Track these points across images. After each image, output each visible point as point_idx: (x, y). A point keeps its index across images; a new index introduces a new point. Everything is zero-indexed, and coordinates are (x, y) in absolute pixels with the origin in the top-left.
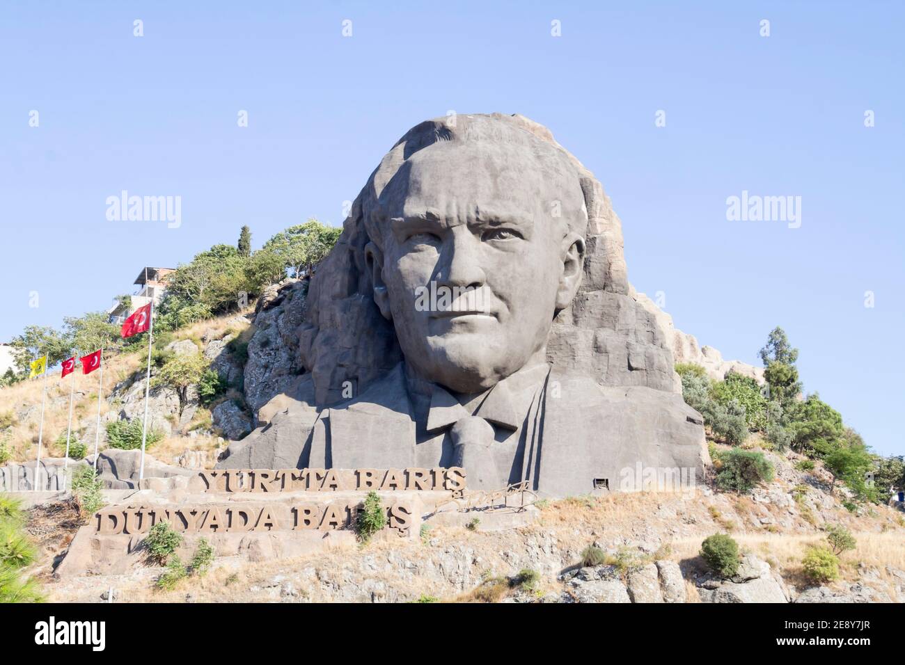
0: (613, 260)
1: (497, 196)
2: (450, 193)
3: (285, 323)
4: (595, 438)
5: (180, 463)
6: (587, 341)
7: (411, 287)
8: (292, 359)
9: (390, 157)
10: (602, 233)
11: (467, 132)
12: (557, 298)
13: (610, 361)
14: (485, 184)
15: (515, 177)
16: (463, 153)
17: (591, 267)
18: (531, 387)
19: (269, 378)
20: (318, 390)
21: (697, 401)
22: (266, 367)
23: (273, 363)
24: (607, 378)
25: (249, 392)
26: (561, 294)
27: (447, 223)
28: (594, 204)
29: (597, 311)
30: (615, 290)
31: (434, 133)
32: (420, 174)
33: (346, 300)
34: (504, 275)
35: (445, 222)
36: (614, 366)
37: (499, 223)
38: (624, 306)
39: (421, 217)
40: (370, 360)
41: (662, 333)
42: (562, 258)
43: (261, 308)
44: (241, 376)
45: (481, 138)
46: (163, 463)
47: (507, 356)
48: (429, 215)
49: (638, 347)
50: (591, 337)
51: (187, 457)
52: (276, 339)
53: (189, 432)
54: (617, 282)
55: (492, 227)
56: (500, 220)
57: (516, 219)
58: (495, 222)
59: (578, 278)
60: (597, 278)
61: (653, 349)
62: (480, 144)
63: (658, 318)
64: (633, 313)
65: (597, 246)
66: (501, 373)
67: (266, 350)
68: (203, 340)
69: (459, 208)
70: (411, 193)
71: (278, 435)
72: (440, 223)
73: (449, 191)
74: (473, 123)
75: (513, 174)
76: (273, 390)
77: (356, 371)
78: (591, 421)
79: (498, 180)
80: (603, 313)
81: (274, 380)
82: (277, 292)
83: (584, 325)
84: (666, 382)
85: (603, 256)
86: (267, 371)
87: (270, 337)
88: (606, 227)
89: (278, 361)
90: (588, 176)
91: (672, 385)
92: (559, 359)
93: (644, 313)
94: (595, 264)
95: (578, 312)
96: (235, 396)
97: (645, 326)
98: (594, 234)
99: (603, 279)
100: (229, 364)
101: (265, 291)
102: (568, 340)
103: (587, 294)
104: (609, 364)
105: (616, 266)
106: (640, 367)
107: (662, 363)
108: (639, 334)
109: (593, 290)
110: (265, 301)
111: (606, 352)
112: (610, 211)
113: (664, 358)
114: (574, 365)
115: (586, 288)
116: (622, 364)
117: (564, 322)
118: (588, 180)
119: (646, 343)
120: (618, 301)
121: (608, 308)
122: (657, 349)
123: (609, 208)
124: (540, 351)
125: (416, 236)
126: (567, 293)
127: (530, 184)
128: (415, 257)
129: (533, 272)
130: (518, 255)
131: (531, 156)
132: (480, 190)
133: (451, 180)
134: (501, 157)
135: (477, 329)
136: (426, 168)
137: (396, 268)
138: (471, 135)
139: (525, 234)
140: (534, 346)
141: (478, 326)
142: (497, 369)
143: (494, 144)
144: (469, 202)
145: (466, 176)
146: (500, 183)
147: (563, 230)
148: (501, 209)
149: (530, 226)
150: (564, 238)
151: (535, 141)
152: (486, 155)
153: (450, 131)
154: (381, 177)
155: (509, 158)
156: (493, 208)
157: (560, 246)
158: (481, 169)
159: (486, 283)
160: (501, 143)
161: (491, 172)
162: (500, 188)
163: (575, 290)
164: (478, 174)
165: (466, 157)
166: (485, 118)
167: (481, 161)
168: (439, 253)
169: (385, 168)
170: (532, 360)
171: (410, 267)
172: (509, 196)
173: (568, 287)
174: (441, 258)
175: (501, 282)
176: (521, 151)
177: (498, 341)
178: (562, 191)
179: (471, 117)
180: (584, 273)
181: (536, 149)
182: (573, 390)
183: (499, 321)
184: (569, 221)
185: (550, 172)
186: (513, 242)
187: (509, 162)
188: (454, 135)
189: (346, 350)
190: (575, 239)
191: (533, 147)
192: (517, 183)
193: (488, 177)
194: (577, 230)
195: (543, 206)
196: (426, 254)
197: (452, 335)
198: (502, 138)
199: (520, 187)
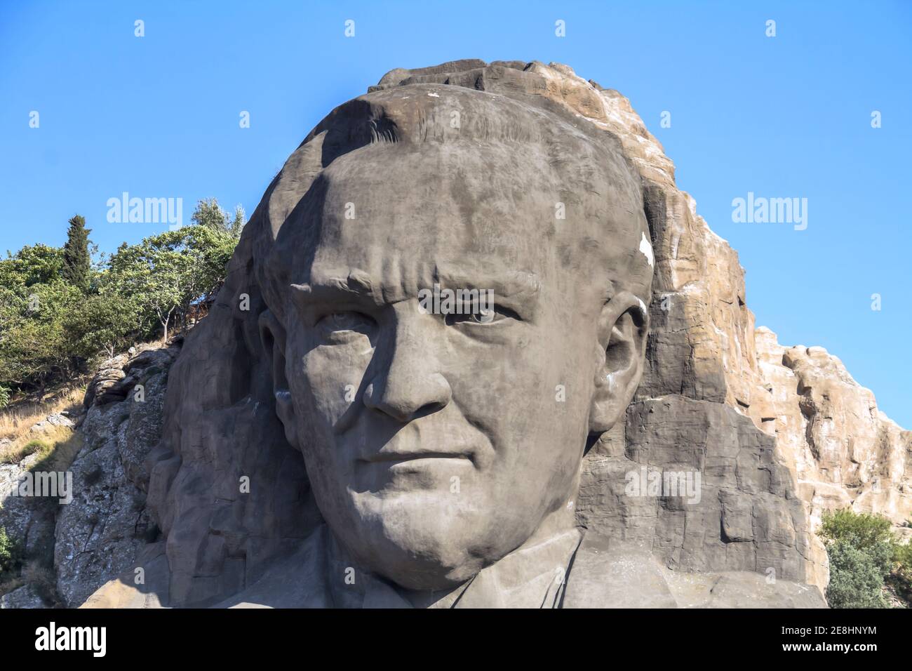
0: (699, 340)
1: (471, 247)
2: (390, 243)
3: (130, 439)
7: (325, 405)
8: (140, 507)
9: (296, 161)
10: (681, 287)
11: (424, 127)
12: (592, 412)
13: (688, 525)
14: (451, 227)
15: (506, 210)
16: (416, 167)
17: (658, 353)
18: (542, 576)
19: (98, 544)
20: (175, 577)
21: (851, 596)
22: (93, 522)
23: (107, 515)
24: (682, 557)
25: (61, 568)
26: (600, 406)
27: (385, 298)
28: (667, 236)
29: (667, 433)
30: (700, 394)
31: (369, 124)
32: (341, 205)
34: (484, 387)
35: (381, 295)
36: (696, 535)
38: (717, 424)
39: (340, 286)
41: (787, 471)
42: (602, 341)
43: (94, 400)
44: (49, 538)
45: (449, 137)
47: (491, 528)
48: (352, 282)
49: (740, 499)
52: (114, 467)
54: (704, 381)
57: (504, 288)
59: (633, 373)
60: (669, 371)
61: (768, 502)
62: (447, 149)
63: (779, 444)
64: (734, 436)
65: (669, 313)
66: (484, 555)
67: (95, 490)
69: (404, 271)
70: (325, 240)
72: (372, 297)
73: (388, 240)
74: (436, 109)
75: (502, 205)
76: (105, 566)
77: (243, 541)
79: (474, 219)
80: (678, 436)
81: (106, 549)
82: (123, 369)
83: (644, 457)
84: (790, 563)
85: (681, 333)
86: (95, 529)
87: (103, 464)
88: (690, 277)
89: (116, 511)
90: (659, 182)
91: (804, 568)
92: (597, 521)
93: (753, 434)
94: (666, 346)
95: (635, 434)
96: (38, 576)
97: (755, 459)
98: (666, 290)
99: (679, 375)
100: (27, 514)
101: (101, 367)
102: (614, 488)
103: (650, 401)
104: (686, 531)
105: (702, 349)
106: (743, 537)
107: (783, 528)
108: (743, 475)
109: (662, 393)
110: (100, 388)
111: (682, 509)
112: (698, 246)
113: (789, 519)
114: (623, 534)
115: (649, 389)
116: (709, 531)
117: (607, 453)
118: (657, 190)
119: (755, 490)
120: (705, 414)
121: (688, 427)
122: (776, 502)
123: (696, 240)
124: (560, 509)
125: (333, 315)
126: (611, 404)
127: (536, 219)
128: (332, 352)
129: (537, 379)
130: (511, 348)
131: (543, 163)
132: (442, 237)
133: (393, 217)
134: (481, 174)
135: (436, 482)
136: (350, 195)
137: (301, 371)
138: (432, 132)
139: (523, 311)
140: (547, 504)
141: (438, 477)
142: (475, 550)
143: (472, 147)
144: (422, 259)
145: (418, 211)
146: (478, 223)
147: (602, 292)
148: (477, 271)
149: (532, 298)
150: (605, 304)
151: (553, 131)
152: (455, 171)
153: (395, 124)
154: (280, 200)
155: (497, 174)
156: (463, 269)
157: (598, 318)
158: (445, 199)
159: (453, 403)
160: (485, 144)
161: (462, 203)
162: (477, 232)
163: (628, 396)
164: (439, 208)
165: (419, 177)
166: (459, 96)
167: (446, 184)
168: (372, 347)
169: (288, 182)
170: (546, 527)
171: (324, 370)
172: (493, 245)
173: (614, 391)
174: (376, 356)
175: (479, 398)
176: (524, 155)
177: (474, 504)
178: (598, 223)
179: (435, 95)
180: (645, 363)
181: (552, 147)
182: (616, 582)
183: (477, 466)
184: (612, 275)
185: (576, 191)
186: (502, 326)
187: (497, 182)
188: (401, 133)
189: (225, 504)
190: (626, 304)
191: (548, 142)
192: (511, 221)
193: (457, 214)
194: (630, 289)
195: (560, 255)
196: (351, 348)
197: (394, 493)
198: (487, 133)
199: (516, 227)
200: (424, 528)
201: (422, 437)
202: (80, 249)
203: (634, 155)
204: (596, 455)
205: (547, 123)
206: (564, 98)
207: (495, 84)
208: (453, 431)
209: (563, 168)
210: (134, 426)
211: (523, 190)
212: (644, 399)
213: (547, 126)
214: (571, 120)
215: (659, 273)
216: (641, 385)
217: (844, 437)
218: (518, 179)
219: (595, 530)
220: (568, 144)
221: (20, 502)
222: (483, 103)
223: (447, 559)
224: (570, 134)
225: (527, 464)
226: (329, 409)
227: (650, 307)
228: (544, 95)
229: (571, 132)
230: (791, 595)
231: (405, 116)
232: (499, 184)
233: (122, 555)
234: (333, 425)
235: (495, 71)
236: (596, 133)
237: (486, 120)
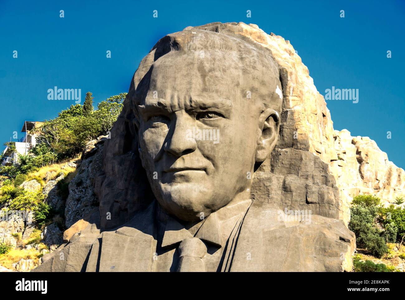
0: (299, 127)
1: (205, 90)
2: (174, 89)
3: (92, 169)
4: (270, 252)
5: (16, 268)
6: (279, 184)
7: (151, 151)
8: (95, 194)
9: (145, 60)
10: (293, 107)
11: (189, 45)
12: (256, 154)
13: (293, 197)
14: (197, 82)
15: (219, 76)
16: (185, 60)
17: (283, 132)
18: (235, 216)
19: (79, 208)
21: (358, 225)
22: (78, 200)
23: (83, 198)
24: (290, 209)
25: (67, 217)
26: (259, 152)
27: (172, 109)
28: (288, 87)
29: (286, 162)
30: (299, 148)
31: (170, 45)
32: (157, 75)
33: (122, 156)
35: (170, 108)
36: (296, 201)
37: (206, 108)
38: (306, 159)
39: (155, 105)
40: (135, 198)
42: (260, 127)
43: (84, 157)
44: (63, 206)
45: (199, 48)
46: (5, 268)
47: (213, 197)
48: (159, 104)
49: (314, 187)
50: (282, 181)
51: (20, 263)
52: (87, 180)
53: (26, 246)
54: (301, 143)
55: (201, 111)
56: (207, 107)
57: (218, 105)
58: (204, 107)
59: (273, 140)
60: (288, 139)
61: (325, 188)
62: (197, 53)
64: (312, 163)
65: (288, 116)
66: (211, 208)
67: (80, 188)
68: (45, 179)
69: (179, 99)
70: (151, 88)
71: (70, 250)
72: (167, 109)
73: (173, 87)
74: (194, 38)
75: (218, 74)
78: (269, 241)
79: (206, 79)
80: (291, 164)
81: (82, 210)
82: (95, 145)
83: (277, 172)
84: (332, 212)
85: (292, 124)
86: (79, 203)
87: (83, 179)
88: (297, 103)
89: (86, 196)
90: (286, 67)
91: (338, 213)
92: (258, 196)
93: (320, 163)
94: (286, 130)
95: (274, 163)
96: (59, 220)
97: (320, 172)
98: (287, 108)
99: (292, 140)
100: (57, 198)
101: (87, 145)
102: (265, 183)
103: (280, 151)
104: (293, 200)
105: (300, 130)
106: (315, 201)
107: (330, 198)
108: (315, 178)
109: (285, 147)
110: (86, 152)
111: (291, 191)
112: (300, 91)
113: (333, 195)
114: (268, 201)
115: (280, 146)
116: (302, 199)
117: (264, 170)
118: (285, 70)
119: (320, 184)
120: (301, 155)
121: (294, 160)
122: (328, 189)
123: (300, 89)
124: (244, 191)
125: (154, 117)
126: (264, 151)
127: (232, 79)
128: (153, 131)
129: (231, 140)
130: (221, 129)
131: (236, 58)
132: (193, 86)
133: (175, 79)
134: (210, 62)
135: (191, 179)
136: (160, 71)
137: (143, 139)
138: (192, 47)
139: (225, 114)
140: (237, 189)
141: (192, 178)
142: (207, 205)
143: (207, 52)
144: (186, 94)
145: (185, 76)
146: (208, 80)
147: (260, 108)
148: (207, 99)
149: (229, 109)
150: (261, 113)
151: (241, 46)
152: (200, 61)
153: (178, 44)
154: (138, 75)
155: (216, 62)
156: (202, 98)
157: (258, 118)
158: (195, 72)
159: (198, 149)
160: (213, 51)
161: (202, 73)
162: (207, 84)
163: (271, 148)
164: (193, 75)
165: (186, 63)
166: (204, 33)
167: (196, 66)
168: (168, 128)
169: (141, 68)
170: (237, 198)
171: (150, 138)
172: (213, 89)
173: (265, 147)
174: (169, 132)
175: (208, 148)
176: (228, 55)
177: (206, 188)
178: (258, 81)
179: (195, 33)
180: (279, 136)
181: (241, 52)
182: (263, 218)
183: (207, 173)
184: (264, 102)
185: (248, 69)
186: (217, 120)
187: (216, 65)
188: (180, 47)
189: (120, 191)
190: (270, 113)
191: (239, 51)
192: (221, 80)
193: (200, 77)
194: (272, 107)
195: (242, 93)
196: (160, 129)
197: (176, 184)
198: (214, 47)
199: (223, 82)
200: (186, 197)
201: (185, 162)
202: (89, 104)
203: (276, 56)
204: (259, 171)
205: (239, 44)
206: (251, 35)
207: (223, 31)
208: (198, 160)
209: (244, 60)
210: (94, 164)
211: (227, 68)
212: (278, 150)
213: (239, 45)
214: (252, 44)
215: (285, 102)
216: (277, 144)
217: (374, 170)
218: (225, 64)
219: (258, 200)
220: (247, 51)
221: (54, 193)
222: (213, 35)
223: (196, 208)
224: (248, 48)
225: (227, 173)
226: (152, 153)
227: (281, 114)
228: (242, 34)
229: (249, 47)
230: (331, 223)
231: (182, 41)
232: (217, 66)
233: (87, 212)
234: (154, 158)
235: (223, 25)
236: (262, 49)
237: (214, 42)
